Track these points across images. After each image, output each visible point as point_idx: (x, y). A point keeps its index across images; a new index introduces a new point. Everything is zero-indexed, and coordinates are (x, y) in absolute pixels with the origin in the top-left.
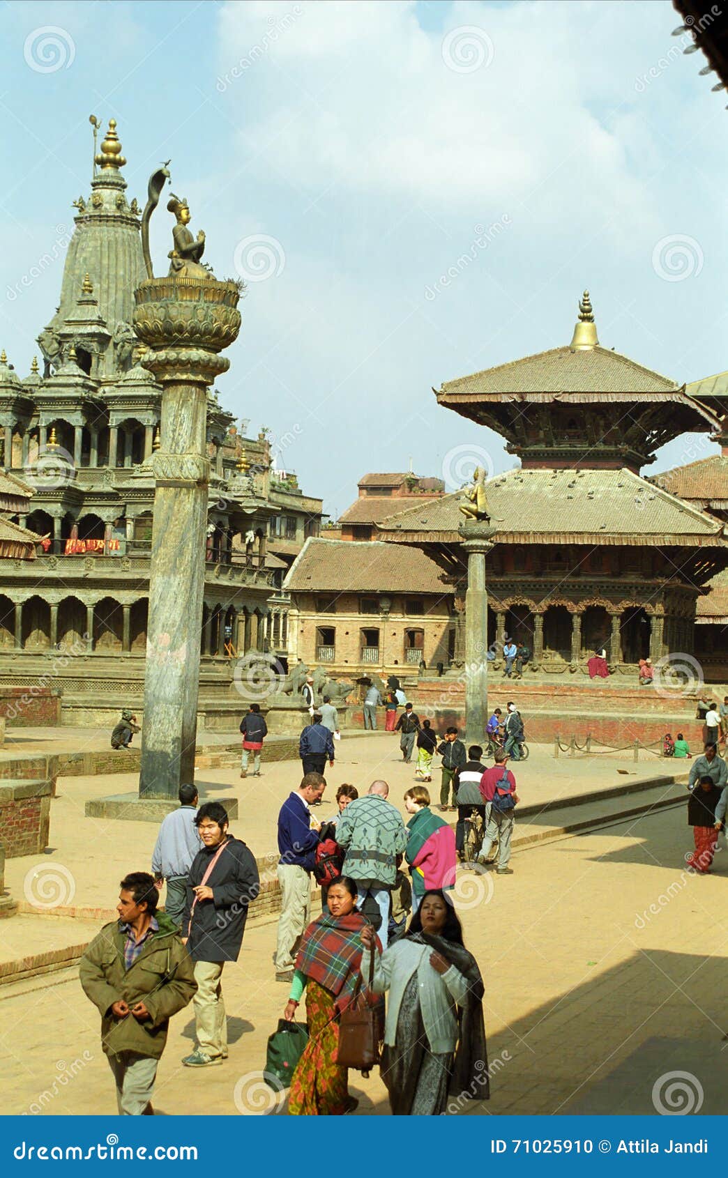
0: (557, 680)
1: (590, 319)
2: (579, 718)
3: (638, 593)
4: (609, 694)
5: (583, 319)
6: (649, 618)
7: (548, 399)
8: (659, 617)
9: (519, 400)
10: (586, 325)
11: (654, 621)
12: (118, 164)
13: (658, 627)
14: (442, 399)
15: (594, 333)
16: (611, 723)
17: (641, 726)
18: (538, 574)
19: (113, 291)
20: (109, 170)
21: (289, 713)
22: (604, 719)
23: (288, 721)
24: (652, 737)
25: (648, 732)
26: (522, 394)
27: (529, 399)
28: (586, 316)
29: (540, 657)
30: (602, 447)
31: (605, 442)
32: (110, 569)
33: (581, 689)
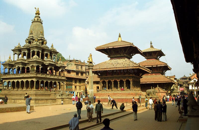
0: (115, 92)
1: (120, 37)
2: (117, 98)
3: (128, 77)
4: (123, 94)
5: (119, 37)
6: (130, 81)
7: (112, 47)
8: (131, 81)
9: (108, 48)
10: (120, 38)
11: (131, 82)
12: (39, 14)
13: (131, 83)
14: (96, 49)
15: (121, 39)
16: (123, 99)
17: (128, 99)
18: (112, 75)
19: (35, 32)
20: (37, 15)
21: (59, 99)
22: (121, 98)
23: (59, 101)
24: (129, 101)
25: (129, 100)
26: (108, 47)
27: (109, 48)
28: (120, 36)
29: (113, 89)
30: (122, 55)
31: (123, 54)
32: (27, 75)
33: (119, 93)
